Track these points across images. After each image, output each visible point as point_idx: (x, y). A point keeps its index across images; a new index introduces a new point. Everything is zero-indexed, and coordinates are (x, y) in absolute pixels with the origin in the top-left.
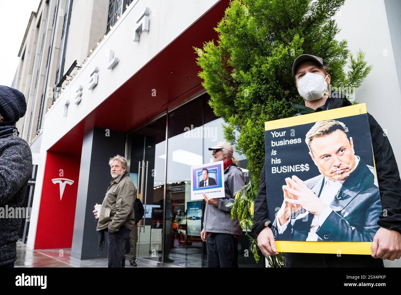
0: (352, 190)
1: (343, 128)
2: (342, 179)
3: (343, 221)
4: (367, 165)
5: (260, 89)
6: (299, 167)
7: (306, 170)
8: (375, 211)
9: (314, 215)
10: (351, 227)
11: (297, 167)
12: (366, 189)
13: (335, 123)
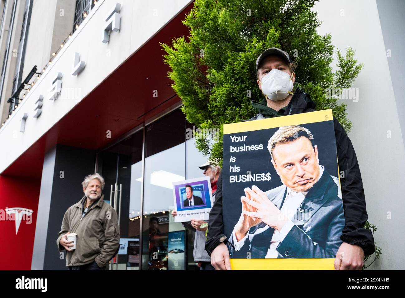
0: (315, 203)
1: (308, 134)
2: (306, 190)
3: (305, 236)
4: (331, 176)
5: (233, 89)
6: (260, 176)
7: (267, 179)
8: (338, 225)
9: (274, 229)
10: (313, 242)
11: (258, 176)
12: (330, 202)
13: (300, 129)
